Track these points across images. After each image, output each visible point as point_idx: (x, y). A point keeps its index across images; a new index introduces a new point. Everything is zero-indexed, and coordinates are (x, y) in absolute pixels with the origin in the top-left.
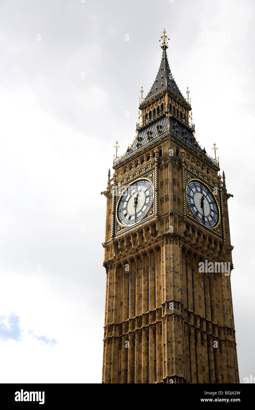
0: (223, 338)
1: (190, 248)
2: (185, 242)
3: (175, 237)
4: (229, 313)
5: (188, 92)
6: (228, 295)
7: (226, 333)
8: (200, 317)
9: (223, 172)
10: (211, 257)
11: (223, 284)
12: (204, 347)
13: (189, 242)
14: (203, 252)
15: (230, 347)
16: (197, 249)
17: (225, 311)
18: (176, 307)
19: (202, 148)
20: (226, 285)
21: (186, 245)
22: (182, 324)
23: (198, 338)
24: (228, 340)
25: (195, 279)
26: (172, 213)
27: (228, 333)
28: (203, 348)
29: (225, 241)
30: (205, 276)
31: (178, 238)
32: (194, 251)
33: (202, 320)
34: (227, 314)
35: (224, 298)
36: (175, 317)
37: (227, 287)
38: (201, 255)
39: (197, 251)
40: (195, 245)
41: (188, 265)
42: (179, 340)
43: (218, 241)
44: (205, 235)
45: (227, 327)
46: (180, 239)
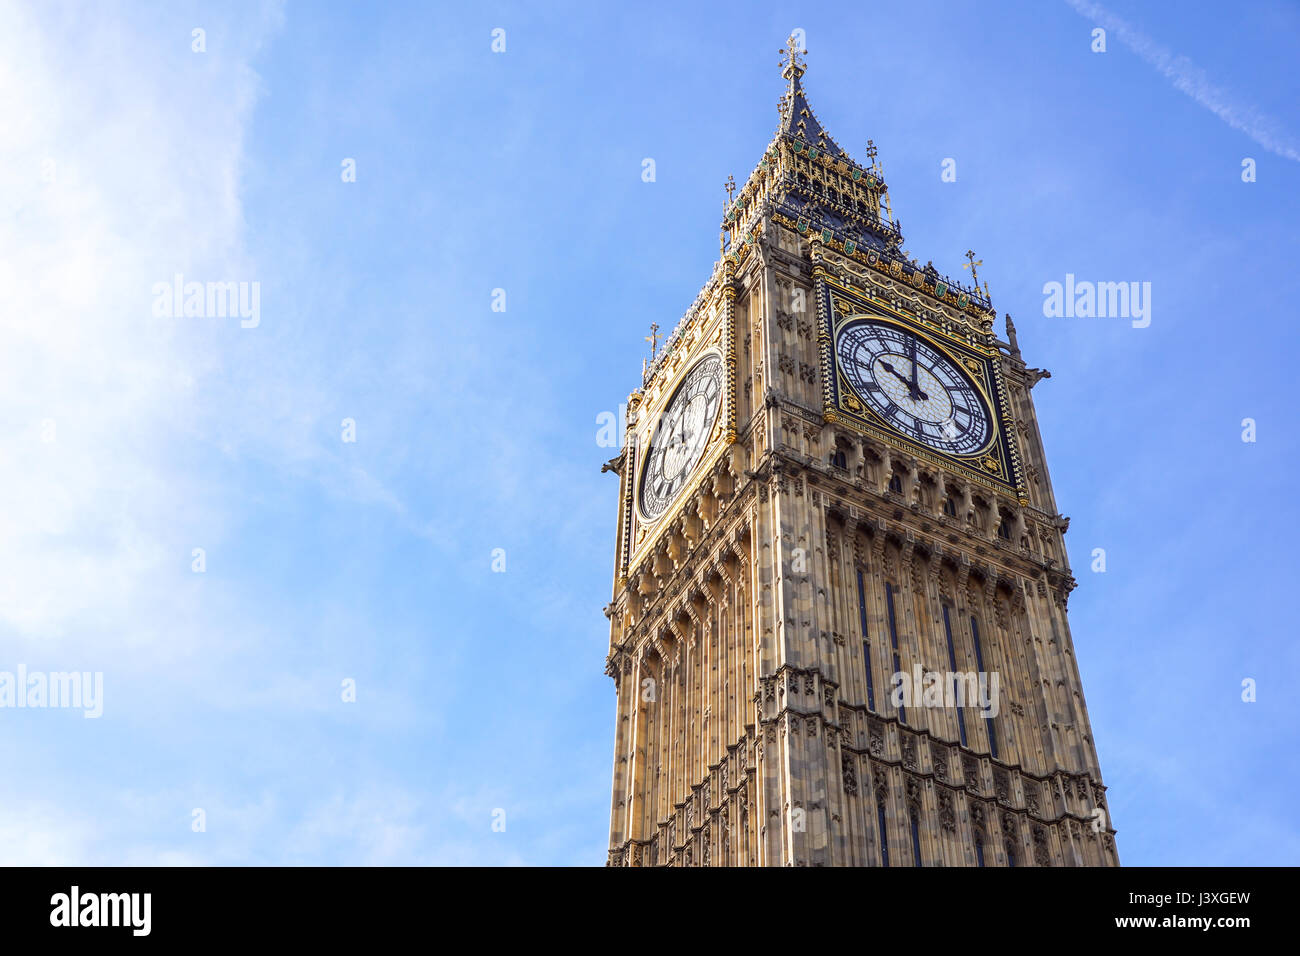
0: (1048, 812)
1: (867, 516)
2: (842, 492)
3: (794, 473)
4: (1069, 727)
5: (872, 151)
6: (1058, 666)
7: (1063, 792)
8: (933, 739)
9: (1008, 317)
10: (965, 544)
11: (1034, 633)
12: (957, 841)
13: (858, 489)
14: (926, 528)
15: (1084, 841)
16: (898, 516)
17: (1051, 720)
18: (802, 688)
19: (921, 264)
20: (1045, 637)
21: (846, 502)
22: (835, 748)
23: (925, 807)
24: (1070, 816)
25: (901, 615)
26: (774, 399)
27: (1069, 794)
28: (953, 843)
29: (1022, 494)
30: (951, 611)
31: (804, 476)
32: (885, 524)
33: (940, 748)
34: (1062, 729)
35: (1041, 679)
36: (792, 721)
37: (1054, 641)
38: (922, 539)
39: (903, 524)
40: (885, 500)
41: (868, 572)
42: (815, 800)
43: (992, 496)
44: (930, 474)
45: (1063, 773)
46: (812, 480)
